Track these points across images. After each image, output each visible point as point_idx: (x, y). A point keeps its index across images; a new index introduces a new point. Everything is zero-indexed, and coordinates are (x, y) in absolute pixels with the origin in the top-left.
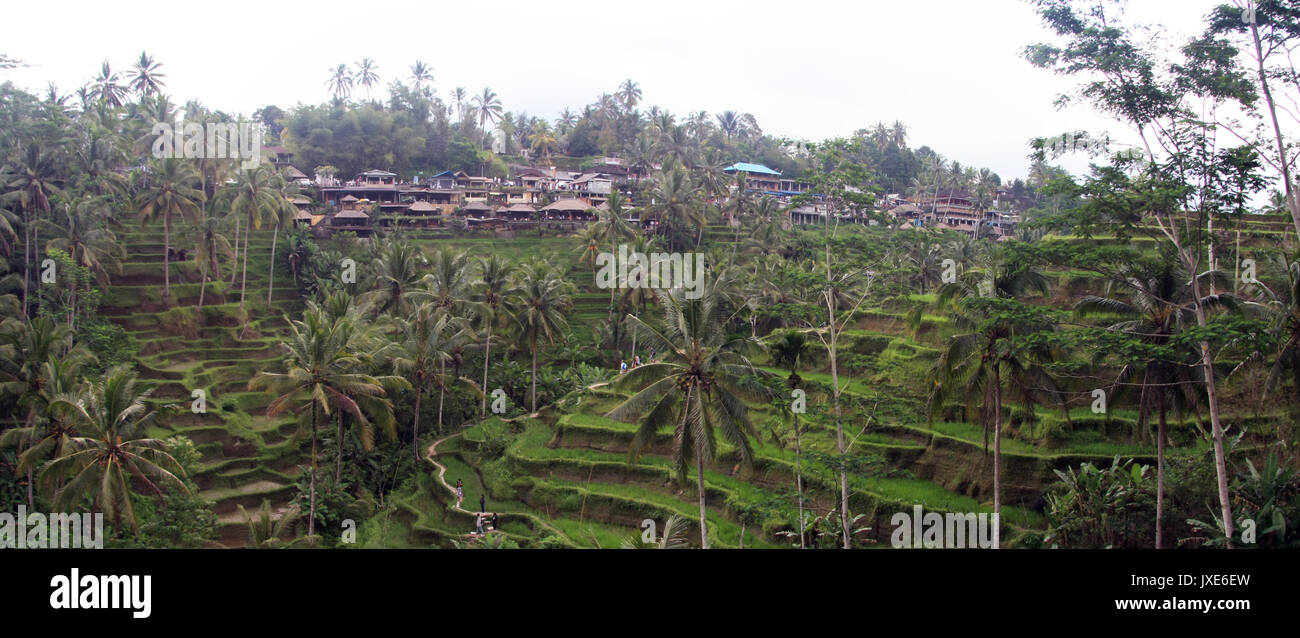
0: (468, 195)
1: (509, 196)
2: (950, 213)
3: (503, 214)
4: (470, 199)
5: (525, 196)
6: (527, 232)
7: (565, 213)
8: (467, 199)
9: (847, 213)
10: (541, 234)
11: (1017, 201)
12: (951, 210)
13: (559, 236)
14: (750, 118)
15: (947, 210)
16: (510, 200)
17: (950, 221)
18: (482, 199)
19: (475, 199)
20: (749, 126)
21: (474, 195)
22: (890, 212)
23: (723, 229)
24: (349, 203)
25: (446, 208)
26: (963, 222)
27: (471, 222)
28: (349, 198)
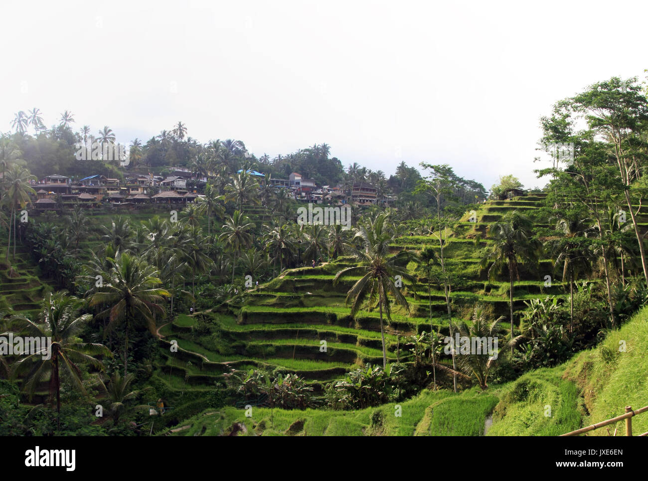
0: (108, 189)
1: (131, 190)
2: (361, 196)
3: (130, 200)
4: (110, 192)
5: (139, 190)
6: (147, 210)
7: (167, 199)
8: (108, 192)
9: (304, 197)
10: (154, 212)
11: (392, 188)
12: (362, 194)
13: (165, 213)
14: (241, 143)
15: (359, 194)
16: (131, 192)
17: (360, 200)
18: (117, 192)
19: (113, 192)
20: (240, 148)
21: (112, 190)
22: (328, 196)
23: (249, 207)
24: (43, 194)
25: (98, 197)
26: (367, 201)
27: (115, 205)
28: (41, 191)
